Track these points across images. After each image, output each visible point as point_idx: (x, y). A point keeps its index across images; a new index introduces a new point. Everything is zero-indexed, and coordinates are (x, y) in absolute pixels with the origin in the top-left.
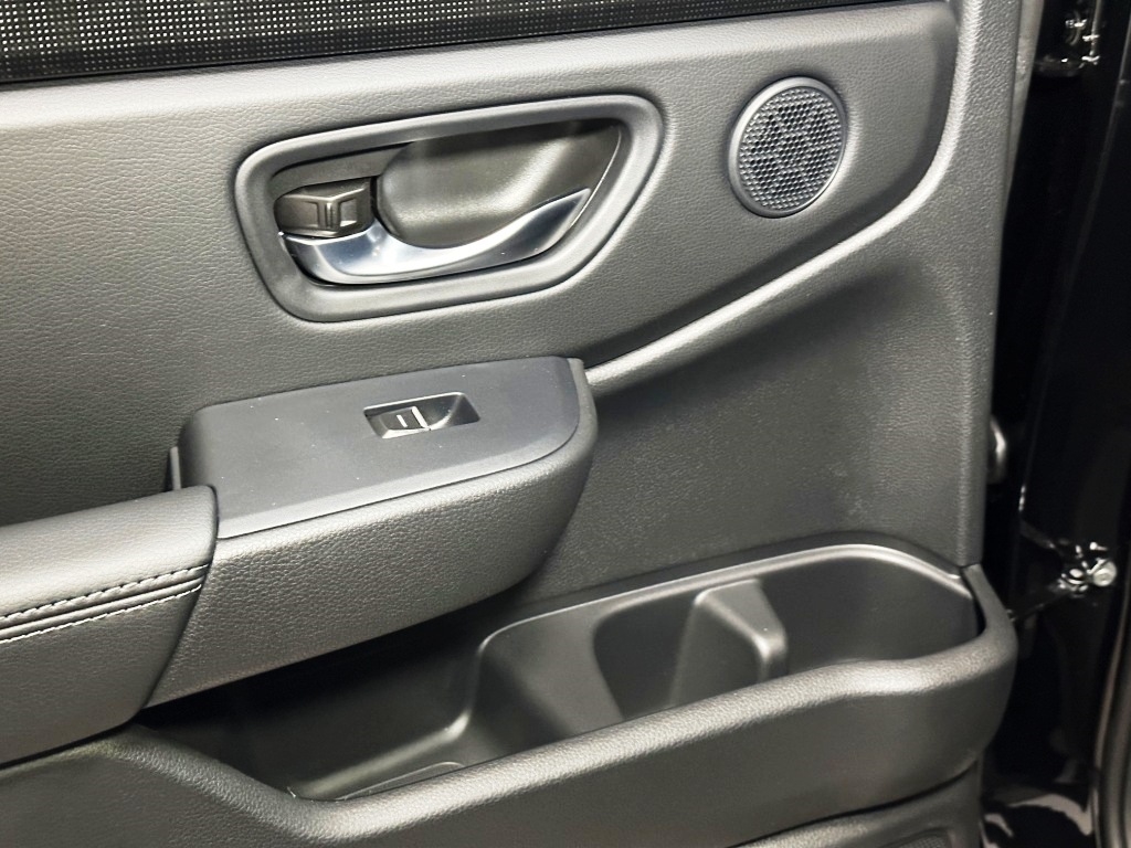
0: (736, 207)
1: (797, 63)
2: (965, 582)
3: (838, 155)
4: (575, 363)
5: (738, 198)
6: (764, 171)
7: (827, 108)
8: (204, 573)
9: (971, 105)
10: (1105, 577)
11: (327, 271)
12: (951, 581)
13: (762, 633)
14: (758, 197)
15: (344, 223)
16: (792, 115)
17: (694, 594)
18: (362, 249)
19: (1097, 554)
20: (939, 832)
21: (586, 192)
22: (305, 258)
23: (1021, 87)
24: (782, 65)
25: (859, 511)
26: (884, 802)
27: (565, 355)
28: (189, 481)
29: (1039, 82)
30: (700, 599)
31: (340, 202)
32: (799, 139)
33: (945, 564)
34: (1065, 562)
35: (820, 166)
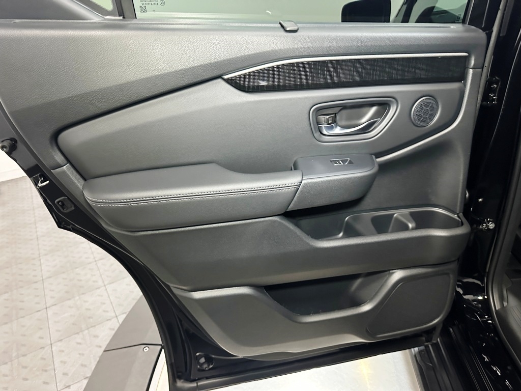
0: (412, 125)
1: (427, 93)
2: (458, 217)
3: (436, 114)
4: (374, 157)
5: (413, 122)
6: (419, 116)
7: (434, 104)
8: (300, 185)
9: (467, 105)
10: (492, 226)
11: (325, 132)
12: (455, 216)
13: (411, 223)
14: (417, 122)
15: (330, 122)
16: (426, 105)
17: (394, 214)
18: (332, 128)
19: (490, 221)
20: (448, 274)
21: (379, 119)
22: (320, 129)
23: (478, 105)
24: (425, 94)
25: (434, 200)
26: (436, 263)
27: (372, 154)
28: (295, 169)
29: (482, 107)
30: (395, 215)
31: (329, 118)
32: (427, 110)
33: (454, 212)
34: (482, 223)
35: (432, 117)
